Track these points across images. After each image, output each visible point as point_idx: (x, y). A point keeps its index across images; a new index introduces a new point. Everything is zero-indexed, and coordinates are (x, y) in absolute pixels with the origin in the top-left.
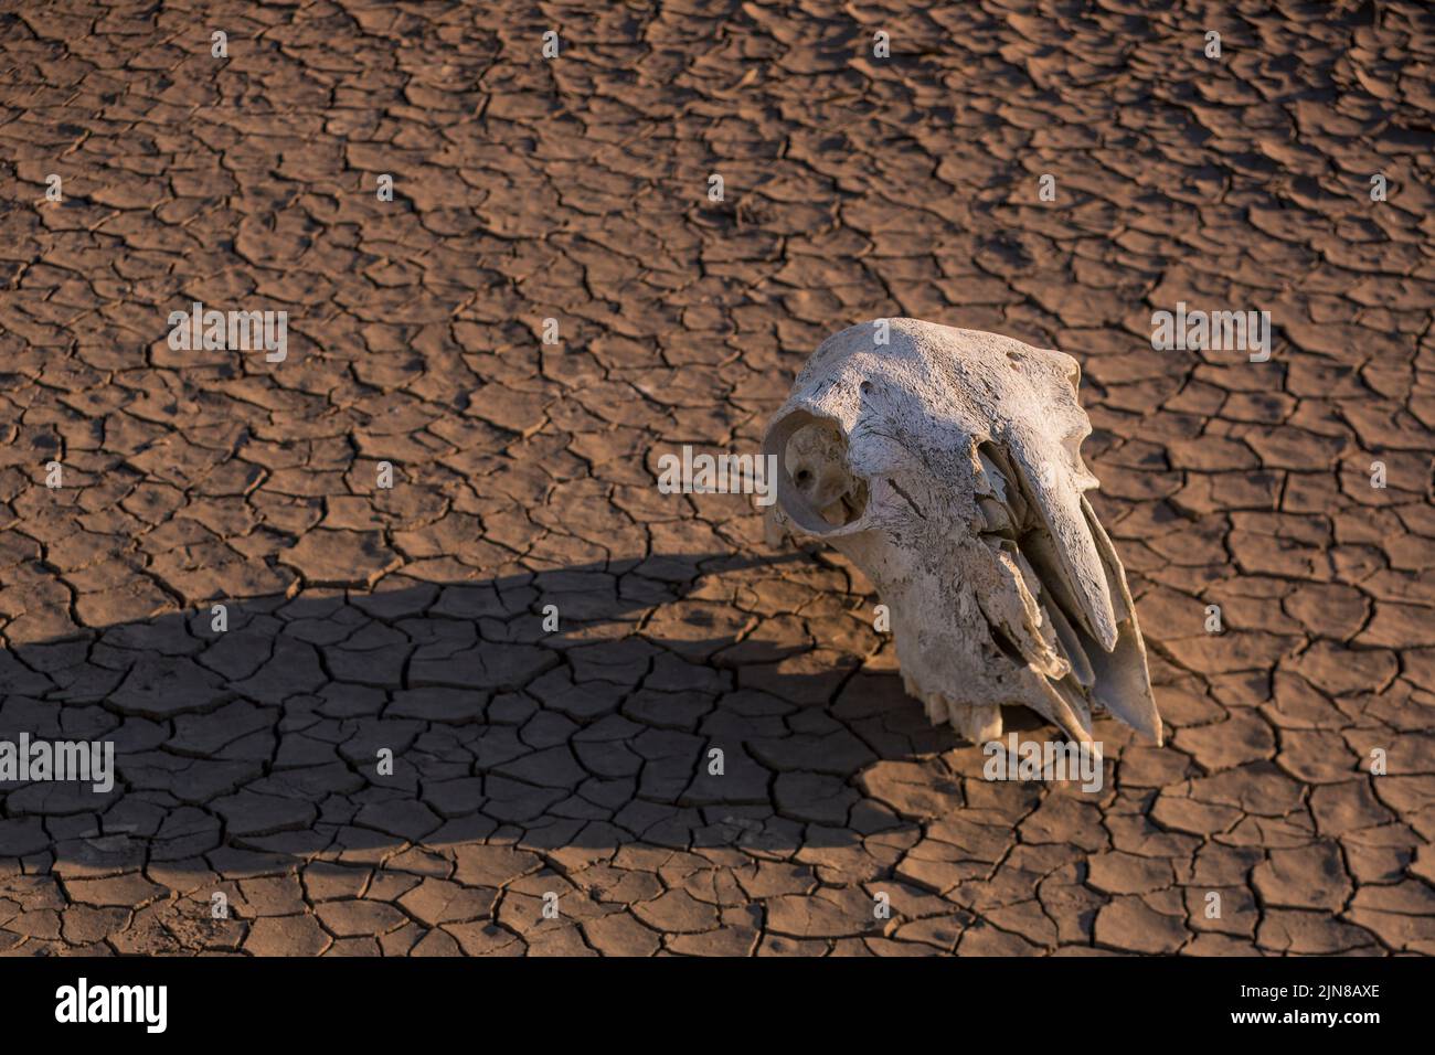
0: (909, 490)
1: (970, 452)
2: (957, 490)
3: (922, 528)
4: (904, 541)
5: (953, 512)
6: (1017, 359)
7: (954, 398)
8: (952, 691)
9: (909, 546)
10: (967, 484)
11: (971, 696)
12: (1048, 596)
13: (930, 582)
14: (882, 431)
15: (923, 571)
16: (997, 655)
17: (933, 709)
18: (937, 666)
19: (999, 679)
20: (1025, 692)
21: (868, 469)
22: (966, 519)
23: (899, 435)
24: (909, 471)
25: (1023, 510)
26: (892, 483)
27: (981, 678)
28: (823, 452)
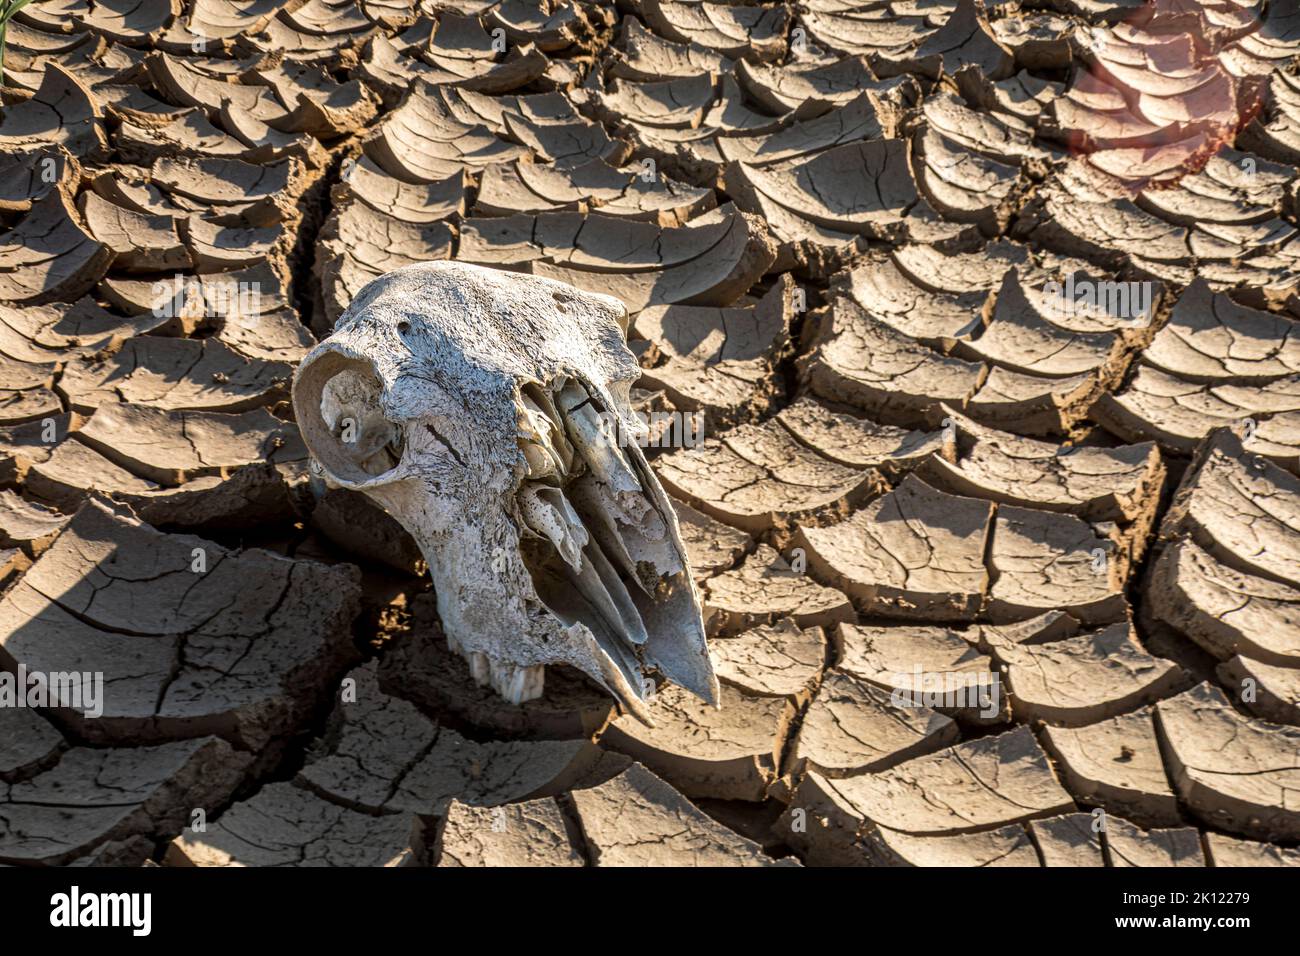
0: (448, 436)
1: (512, 395)
2: (498, 435)
3: (462, 477)
4: (444, 491)
5: (495, 458)
6: (564, 301)
7: (497, 339)
8: (495, 650)
9: (449, 496)
10: (509, 428)
11: (515, 656)
12: (597, 547)
13: (472, 534)
14: (420, 373)
15: (464, 523)
16: (543, 612)
17: (476, 669)
18: (478, 624)
19: (545, 638)
20: (573, 652)
21: (404, 413)
22: (508, 466)
23: (437, 378)
24: (448, 416)
25: (570, 456)
26: (431, 428)
27: (526, 637)
28: (364, 400)
